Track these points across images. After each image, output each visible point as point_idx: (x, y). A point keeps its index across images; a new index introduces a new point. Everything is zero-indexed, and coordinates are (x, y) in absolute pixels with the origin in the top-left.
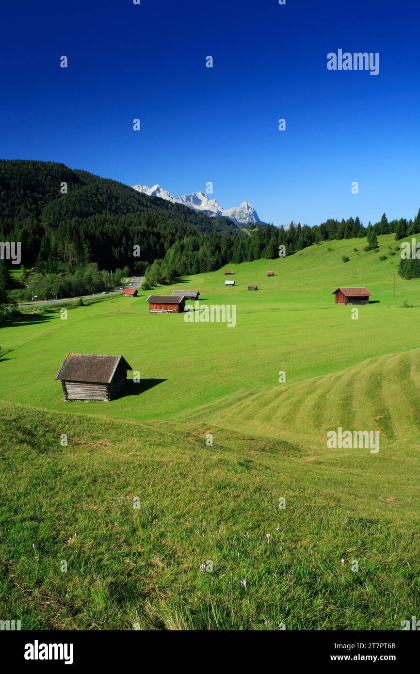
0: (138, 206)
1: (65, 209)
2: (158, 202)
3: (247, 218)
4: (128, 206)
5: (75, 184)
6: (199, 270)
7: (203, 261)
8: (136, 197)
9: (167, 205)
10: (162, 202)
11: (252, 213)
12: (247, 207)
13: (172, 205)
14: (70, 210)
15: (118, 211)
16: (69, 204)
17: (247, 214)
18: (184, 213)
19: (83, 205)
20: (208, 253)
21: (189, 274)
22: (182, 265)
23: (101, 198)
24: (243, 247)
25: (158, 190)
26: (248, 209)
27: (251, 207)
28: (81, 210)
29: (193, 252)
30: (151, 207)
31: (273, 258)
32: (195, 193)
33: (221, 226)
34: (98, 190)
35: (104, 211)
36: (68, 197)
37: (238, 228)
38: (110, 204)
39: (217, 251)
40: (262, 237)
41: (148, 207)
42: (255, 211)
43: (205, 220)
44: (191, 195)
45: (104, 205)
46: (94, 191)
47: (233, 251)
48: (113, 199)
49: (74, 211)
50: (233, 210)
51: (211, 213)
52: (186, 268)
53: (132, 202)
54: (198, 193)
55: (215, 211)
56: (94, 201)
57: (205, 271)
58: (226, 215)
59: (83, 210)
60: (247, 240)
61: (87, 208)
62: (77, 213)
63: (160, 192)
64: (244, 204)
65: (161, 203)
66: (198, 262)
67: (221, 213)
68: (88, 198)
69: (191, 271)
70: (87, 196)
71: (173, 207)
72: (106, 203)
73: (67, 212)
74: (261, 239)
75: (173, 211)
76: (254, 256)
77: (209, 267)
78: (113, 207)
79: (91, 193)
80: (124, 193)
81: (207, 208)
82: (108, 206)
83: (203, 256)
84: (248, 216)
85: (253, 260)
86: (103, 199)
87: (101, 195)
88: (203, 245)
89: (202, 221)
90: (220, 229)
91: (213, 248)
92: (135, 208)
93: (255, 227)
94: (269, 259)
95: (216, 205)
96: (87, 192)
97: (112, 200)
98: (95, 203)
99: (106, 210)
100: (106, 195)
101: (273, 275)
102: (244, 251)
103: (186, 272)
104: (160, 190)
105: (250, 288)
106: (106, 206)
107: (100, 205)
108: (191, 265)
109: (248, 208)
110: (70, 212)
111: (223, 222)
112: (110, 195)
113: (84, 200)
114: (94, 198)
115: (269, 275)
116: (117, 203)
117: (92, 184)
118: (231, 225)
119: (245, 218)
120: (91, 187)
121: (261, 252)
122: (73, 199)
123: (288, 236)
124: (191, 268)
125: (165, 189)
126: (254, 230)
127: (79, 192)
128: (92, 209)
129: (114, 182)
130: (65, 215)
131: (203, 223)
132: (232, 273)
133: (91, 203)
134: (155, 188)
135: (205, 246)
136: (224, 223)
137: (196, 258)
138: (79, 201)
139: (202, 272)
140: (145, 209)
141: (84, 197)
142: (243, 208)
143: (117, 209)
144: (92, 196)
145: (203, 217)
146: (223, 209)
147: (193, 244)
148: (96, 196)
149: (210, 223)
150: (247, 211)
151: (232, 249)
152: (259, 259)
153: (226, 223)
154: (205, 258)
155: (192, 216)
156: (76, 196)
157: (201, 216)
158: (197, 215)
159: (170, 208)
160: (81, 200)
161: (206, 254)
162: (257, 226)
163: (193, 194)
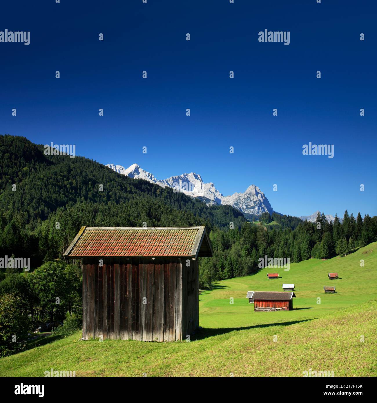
0: (120, 192)
1: (28, 197)
2: (144, 187)
3: (256, 208)
4: (109, 192)
5: (40, 164)
6: (233, 274)
7: (237, 261)
8: (117, 180)
9: (155, 191)
10: (149, 187)
11: (262, 200)
12: (255, 193)
13: (162, 190)
14: (35, 197)
15: (96, 198)
16: (34, 190)
17: (255, 202)
18: (178, 200)
19: (52, 191)
20: (243, 253)
21: (220, 279)
22: (211, 267)
23: (74, 182)
24: (286, 244)
25: (136, 171)
26: (257, 195)
27: (260, 192)
28: (48, 197)
29: (223, 251)
30: (136, 193)
31: (327, 258)
32: (185, 174)
33: (227, 218)
34: (69, 171)
35: (78, 199)
36: (32, 181)
37: (248, 221)
38: (86, 189)
39: (254, 250)
40: (310, 232)
41: (133, 194)
42: (265, 198)
43: (205, 210)
44: (179, 178)
45: (78, 191)
46: (65, 173)
47: (274, 250)
48: (90, 183)
49: (40, 199)
50: (236, 197)
51: (209, 200)
52: (216, 271)
53: (113, 187)
54: (189, 175)
55: (212, 198)
56: (65, 186)
57: (240, 275)
58: (228, 204)
59: (52, 197)
60: (290, 236)
61: (57, 195)
62: (45, 201)
63: (138, 173)
64: (251, 189)
65: (147, 188)
66: (231, 264)
67: (221, 201)
68: (57, 181)
69: (223, 274)
70: (57, 179)
71: (163, 194)
72: (81, 189)
73: (31, 200)
74: (310, 234)
75: (162, 198)
76: (302, 255)
77: (246, 270)
78: (90, 193)
79: (61, 175)
80: (102, 175)
81: (201, 194)
82: (83, 192)
83: (237, 256)
84: (257, 205)
85: (300, 260)
86: (77, 183)
87: (74, 177)
88: (234, 242)
89: (201, 212)
90: (224, 223)
91: (248, 246)
92: (117, 195)
93: (273, 220)
94: (322, 258)
95: (213, 190)
96: (56, 174)
97: (88, 184)
98: (67, 189)
99: (81, 197)
100: (81, 178)
101: (337, 278)
102: (288, 249)
103: (217, 276)
104: (140, 170)
105: (327, 291)
106: (80, 191)
107: (73, 191)
108: (223, 268)
109: (257, 193)
110: (34, 201)
111: (228, 213)
112: (85, 178)
113: (52, 184)
114: (66, 182)
115: (332, 278)
116: (94, 187)
117: (61, 164)
118: (240, 217)
119: (253, 207)
120: (62, 168)
121: (311, 250)
122: (39, 183)
123: (346, 229)
124: (222, 271)
125: (145, 170)
126: (271, 224)
127: (46, 174)
128: (64, 196)
129: (88, 161)
130: (28, 204)
131: (203, 214)
132: (279, 276)
133: (62, 188)
134: (132, 168)
135: (237, 243)
136: (229, 215)
137: (228, 259)
138: (46, 186)
139: (237, 277)
140: (129, 196)
141: (52, 180)
142: (249, 194)
143: (94, 195)
144: (63, 179)
145: (202, 206)
146: (222, 195)
147: (222, 241)
148: (68, 179)
149: (211, 214)
150: (255, 198)
151: (273, 247)
152: (308, 259)
153: (232, 214)
154: (240, 259)
155: (188, 205)
156: (43, 179)
157: (198, 205)
158: (194, 204)
159: (159, 195)
160: (48, 185)
161: (240, 253)
162: (275, 218)
163: (182, 176)
